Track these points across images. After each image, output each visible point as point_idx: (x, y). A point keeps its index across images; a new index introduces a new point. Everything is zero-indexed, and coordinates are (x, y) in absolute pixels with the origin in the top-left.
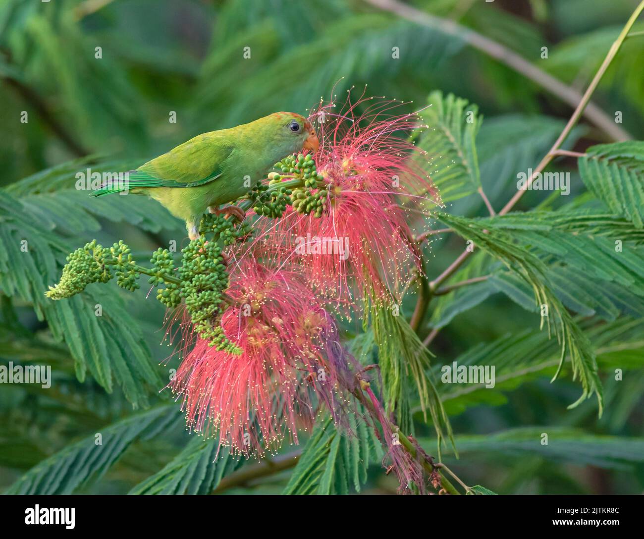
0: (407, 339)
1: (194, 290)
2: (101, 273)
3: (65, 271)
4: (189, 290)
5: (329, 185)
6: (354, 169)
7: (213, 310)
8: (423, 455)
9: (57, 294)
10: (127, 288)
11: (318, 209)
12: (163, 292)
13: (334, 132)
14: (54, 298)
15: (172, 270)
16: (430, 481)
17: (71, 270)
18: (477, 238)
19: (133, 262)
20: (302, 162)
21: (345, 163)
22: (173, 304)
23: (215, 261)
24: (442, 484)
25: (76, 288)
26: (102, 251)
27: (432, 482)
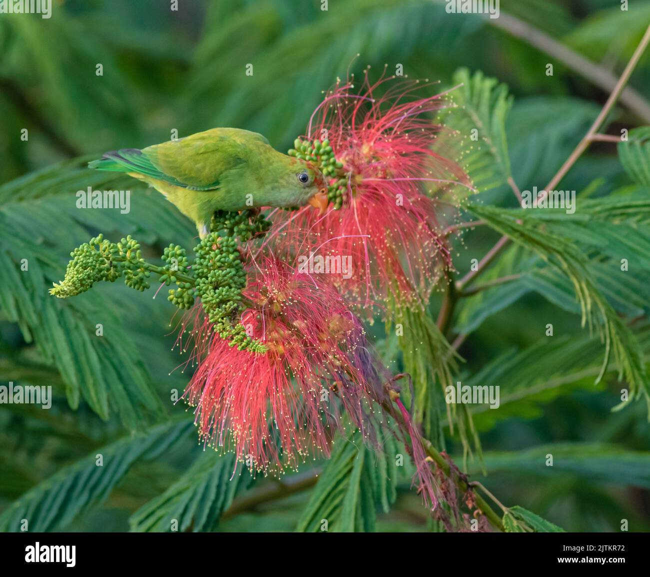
0: (434, 342)
1: (210, 287)
2: (108, 270)
3: (70, 268)
4: (204, 288)
5: (350, 174)
6: (375, 156)
7: (232, 307)
8: (457, 473)
9: (62, 291)
10: (136, 287)
11: (338, 200)
12: (175, 292)
13: (352, 117)
14: (59, 295)
15: (185, 267)
16: (464, 501)
17: (77, 267)
18: (509, 229)
19: (141, 260)
20: (319, 148)
21: (365, 149)
22: (186, 305)
23: (232, 257)
24: (477, 504)
25: (82, 285)
26: (109, 246)
27: (467, 502)
